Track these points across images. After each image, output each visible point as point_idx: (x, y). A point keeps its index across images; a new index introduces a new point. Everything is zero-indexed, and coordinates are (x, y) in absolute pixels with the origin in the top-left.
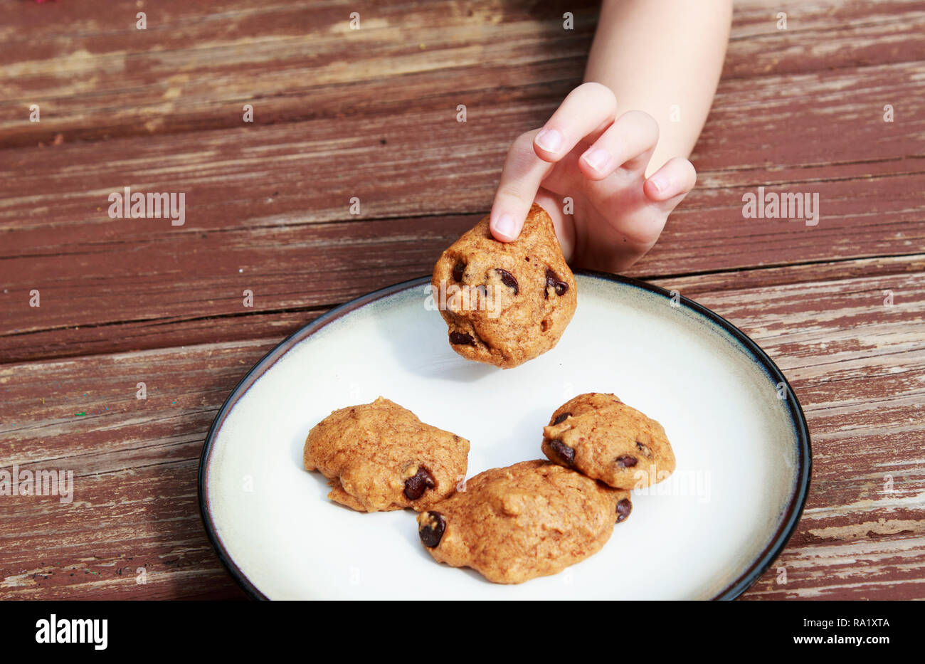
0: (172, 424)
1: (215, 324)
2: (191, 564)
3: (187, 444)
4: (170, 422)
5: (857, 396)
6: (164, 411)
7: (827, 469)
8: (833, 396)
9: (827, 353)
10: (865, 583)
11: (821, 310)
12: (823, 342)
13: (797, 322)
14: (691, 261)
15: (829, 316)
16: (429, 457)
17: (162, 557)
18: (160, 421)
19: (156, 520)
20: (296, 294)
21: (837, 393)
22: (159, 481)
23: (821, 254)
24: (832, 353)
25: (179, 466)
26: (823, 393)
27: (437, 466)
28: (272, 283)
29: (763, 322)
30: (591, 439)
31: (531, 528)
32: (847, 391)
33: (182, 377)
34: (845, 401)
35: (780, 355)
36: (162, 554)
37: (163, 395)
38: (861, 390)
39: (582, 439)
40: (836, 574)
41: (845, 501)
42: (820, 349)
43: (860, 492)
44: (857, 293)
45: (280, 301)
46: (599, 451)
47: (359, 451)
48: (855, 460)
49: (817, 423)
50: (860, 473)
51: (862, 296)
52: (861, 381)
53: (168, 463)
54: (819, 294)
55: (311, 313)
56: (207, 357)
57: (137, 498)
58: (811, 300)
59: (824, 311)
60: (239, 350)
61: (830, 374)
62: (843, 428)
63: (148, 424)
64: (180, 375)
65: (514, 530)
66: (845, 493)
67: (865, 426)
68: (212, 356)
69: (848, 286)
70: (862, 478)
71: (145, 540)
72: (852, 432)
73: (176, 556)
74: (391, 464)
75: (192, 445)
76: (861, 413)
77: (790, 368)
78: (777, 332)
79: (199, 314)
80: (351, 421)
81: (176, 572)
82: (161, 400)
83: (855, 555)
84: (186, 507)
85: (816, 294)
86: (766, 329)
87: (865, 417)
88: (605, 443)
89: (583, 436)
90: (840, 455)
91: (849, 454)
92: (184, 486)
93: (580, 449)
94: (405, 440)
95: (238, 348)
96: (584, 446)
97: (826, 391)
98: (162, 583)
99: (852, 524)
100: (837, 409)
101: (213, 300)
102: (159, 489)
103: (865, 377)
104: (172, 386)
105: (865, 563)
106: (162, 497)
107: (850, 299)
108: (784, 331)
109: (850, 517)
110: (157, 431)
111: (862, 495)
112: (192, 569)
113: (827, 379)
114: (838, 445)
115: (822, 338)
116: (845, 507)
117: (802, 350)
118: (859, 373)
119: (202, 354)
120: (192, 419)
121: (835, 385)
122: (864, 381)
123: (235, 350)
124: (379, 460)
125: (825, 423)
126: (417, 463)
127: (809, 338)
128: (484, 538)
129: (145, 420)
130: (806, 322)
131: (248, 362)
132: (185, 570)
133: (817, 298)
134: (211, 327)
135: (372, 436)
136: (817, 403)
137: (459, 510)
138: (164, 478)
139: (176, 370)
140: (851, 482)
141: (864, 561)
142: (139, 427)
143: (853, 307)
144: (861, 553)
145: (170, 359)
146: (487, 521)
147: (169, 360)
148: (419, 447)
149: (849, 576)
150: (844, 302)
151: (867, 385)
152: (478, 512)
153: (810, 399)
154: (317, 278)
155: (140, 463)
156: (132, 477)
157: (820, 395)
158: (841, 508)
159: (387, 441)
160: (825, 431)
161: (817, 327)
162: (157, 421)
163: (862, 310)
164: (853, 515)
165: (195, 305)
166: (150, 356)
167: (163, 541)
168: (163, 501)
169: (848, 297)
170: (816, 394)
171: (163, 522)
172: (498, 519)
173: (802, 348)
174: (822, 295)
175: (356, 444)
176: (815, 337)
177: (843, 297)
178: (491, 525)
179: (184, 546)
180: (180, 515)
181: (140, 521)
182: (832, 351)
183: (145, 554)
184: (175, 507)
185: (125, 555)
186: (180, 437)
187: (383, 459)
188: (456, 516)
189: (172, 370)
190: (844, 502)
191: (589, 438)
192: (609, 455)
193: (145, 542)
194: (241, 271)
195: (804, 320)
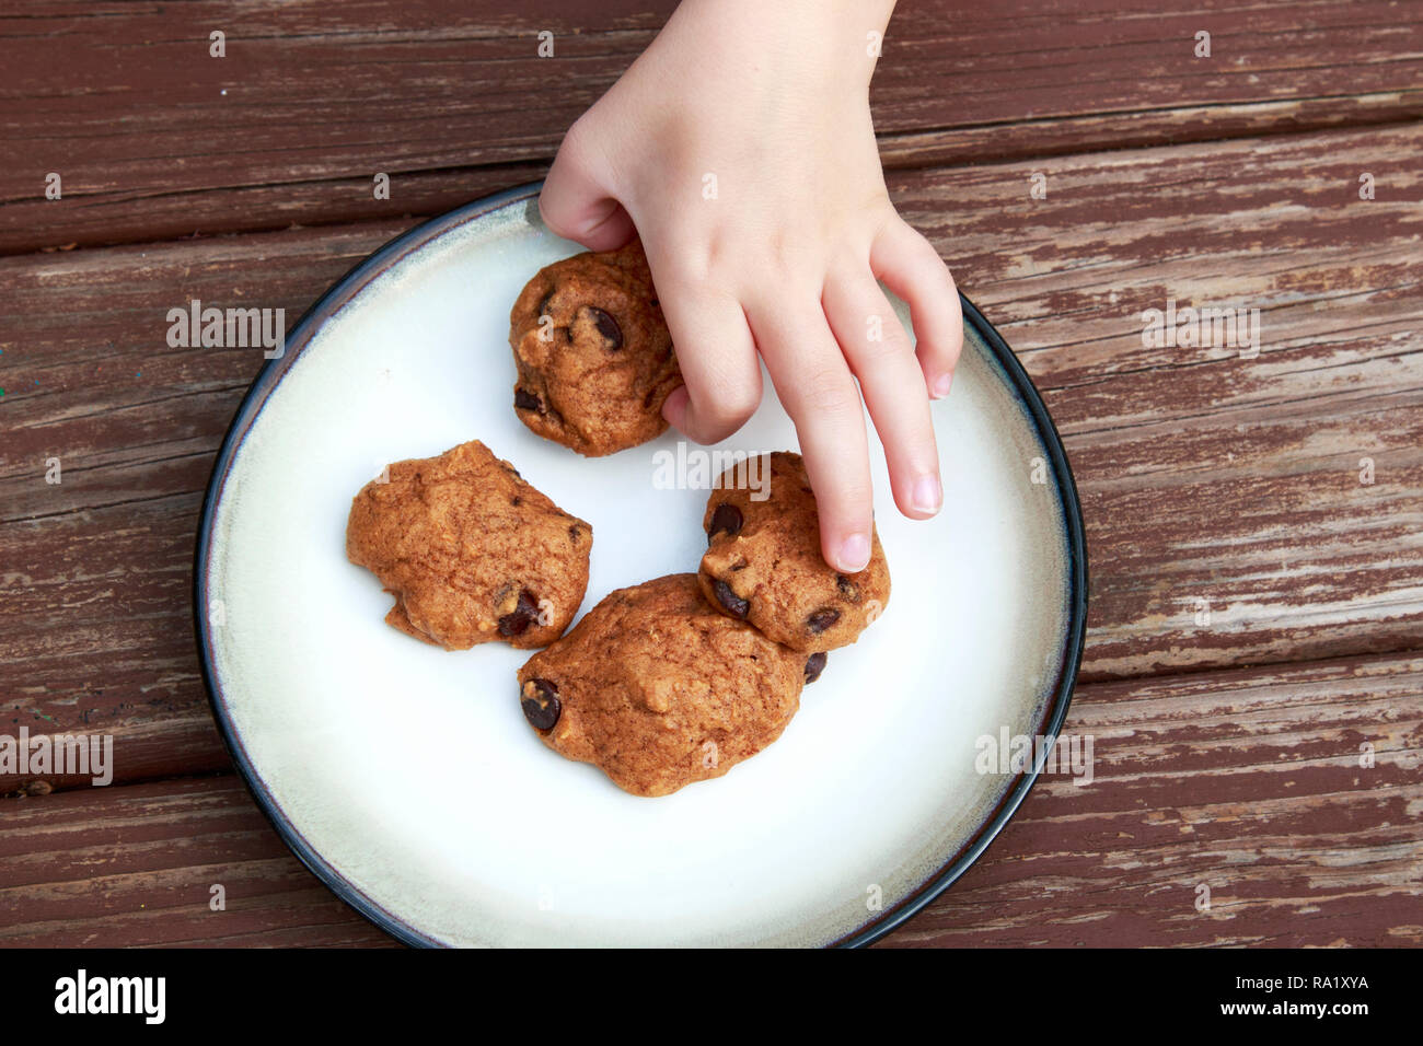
0: (138, 419)
1: (190, 205)
2: (188, 707)
3: (164, 463)
4: (137, 415)
5: (1156, 406)
6: (126, 391)
7: (1104, 552)
8: (1121, 404)
9: (1119, 315)
10: (1145, 775)
11: (1114, 221)
12: (1114, 289)
13: (1077, 245)
14: (922, 104)
15: (1124, 235)
16: (535, 575)
17: (145, 690)
18: (121, 412)
19: (129, 614)
20: (314, 152)
21: (1128, 397)
22: (129, 536)
23: (1122, 99)
24: (1124, 315)
25: (155, 507)
26: (1107, 396)
27: (546, 588)
28: (274, 122)
29: (1027, 243)
30: (774, 584)
31: (684, 730)
32: (1141, 394)
33: (149, 319)
34: (1139, 416)
35: (1048, 316)
36: (145, 684)
37: (120, 358)
38: (1163, 393)
39: (759, 587)
40: (1106, 756)
41: (1126, 615)
42: (1108, 304)
43: (1148, 599)
44: (1171, 185)
45: (291, 164)
46: (785, 605)
47: (432, 565)
48: (1144, 536)
49: (1095, 459)
50: (1149, 561)
51: (1176, 194)
52: (1164, 376)
53: (137, 500)
54: (1114, 185)
55: (339, 188)
56: (183, 278)
57: (98, 570)
58: (1101, 198)
59: (1119, 224)
60: (232, 266)
61: (1120, 357)
62: (1133, 469)
63: (102, 417)
64: (142, 315)
65: (659, 732)
66: (1127, 600)
67: (1164, 466)
68: (189, 278)
69: (1156, 170)
70: (1154, 570)
71: (116, 655)
72: (1144, 478)
73: (165, 689)
74: (479, 590)
75: (173, 463)
76: (1160, 440)
77: (1062, 342)
78: (1046, 266)
79: (164, 187)
80: (416, 507)
81: (167, 721)
82: (119, 367)
83: (1135, 721)
84: (172, 591)
85: (1109, 186)
86: (1030, 257)
87: (1165, 448)
88: (792, 591)
89: (761, 581)
90: (1124, 524)
91: (1137, 523)
92: (169, 549)
93: (757, 600)
94: (499, 547)
95: (230, 262)
96: (762, 597)
97: (1112, 394)
98: (148, 740)
99: (1134, 654)
100: (1127, 430)
101: (184, 156)
102: (130, 553)
103: (1170, 366)
104: (133, 338)
105: (1146, 737)
106: (136, 570)
107: (1159, 199)
108: (1057, 263)
109: (1130, 645)
110: (119, 434)
111: (1152, 604)
112: (190, 715)
113: (1114, 368)
114: (1123, 504)
115: (1112, 282)
116: (1126, 627)
117: (1082, 305)
118: (1162, 358)
119: (173, 273)
120: (170, 410)
121: (1125, 381)
122: (1168, 375)
123: (225, 266)
124: (461, 583)
125: (1108, 458)
126: (517, 588)
127: (1092, 280)
128: (617, 739)
129: (96, 408)
130: (1090, 247)
131: (248, 292)
132: (179, 716)
133: (1110, 193)
134: (184, 211)
135: (449, 540)
136: (1098, 417)
137: (580, 684)
138: (134, 531)
139: (136, 306)
140: (1137, 578)
141: (1146, 732)
142: (90, 423)
143: (1162, 216)
144: (1142, 717)
145: (125, 279)
146: (622, 714)
147: (124, 284)
148: (518, 558)
149: (1123, 761)
150: (1149, 205)
151: (1172, 383)
152: (609, 697)
153: (1086, 408)
154: (344, 115)
155: (97, 499)
156: (89, 525)
157: (1101, 401)
158: (1119, 629)
159: (472, 549)
160: (1106, 475)
161: (1105, 258)
162: (114, 413)
163: (1174, 222)
164: (1136, 641)
165: (158, 166)
166: (95, 273)
167: (144, 659)
168: (137, 578)
169: (1156, 195)
170: (1097, 399)
171: (141, 621)
172: (637, 714)
173: (1083, 301)
174: (1118, 187)
175: (426, 552)
176: (1103, 279)
177: (1149, 195)
178: (627, 721)
179: (177, 670)
180: (165, 606)
181: (108, 615)
182: (1125, 309)
183: (121, 683)
184: (157, 592)
185: (89, 684)
186: (153, 448)
187: (467, 581)
188: (575, 694)
189: (132, 305)
190: (1125, 618)
191: (770, 582)
192: (799, 612)
193: (117, 660)
194: (224, 93)
195: (1088, 242)
